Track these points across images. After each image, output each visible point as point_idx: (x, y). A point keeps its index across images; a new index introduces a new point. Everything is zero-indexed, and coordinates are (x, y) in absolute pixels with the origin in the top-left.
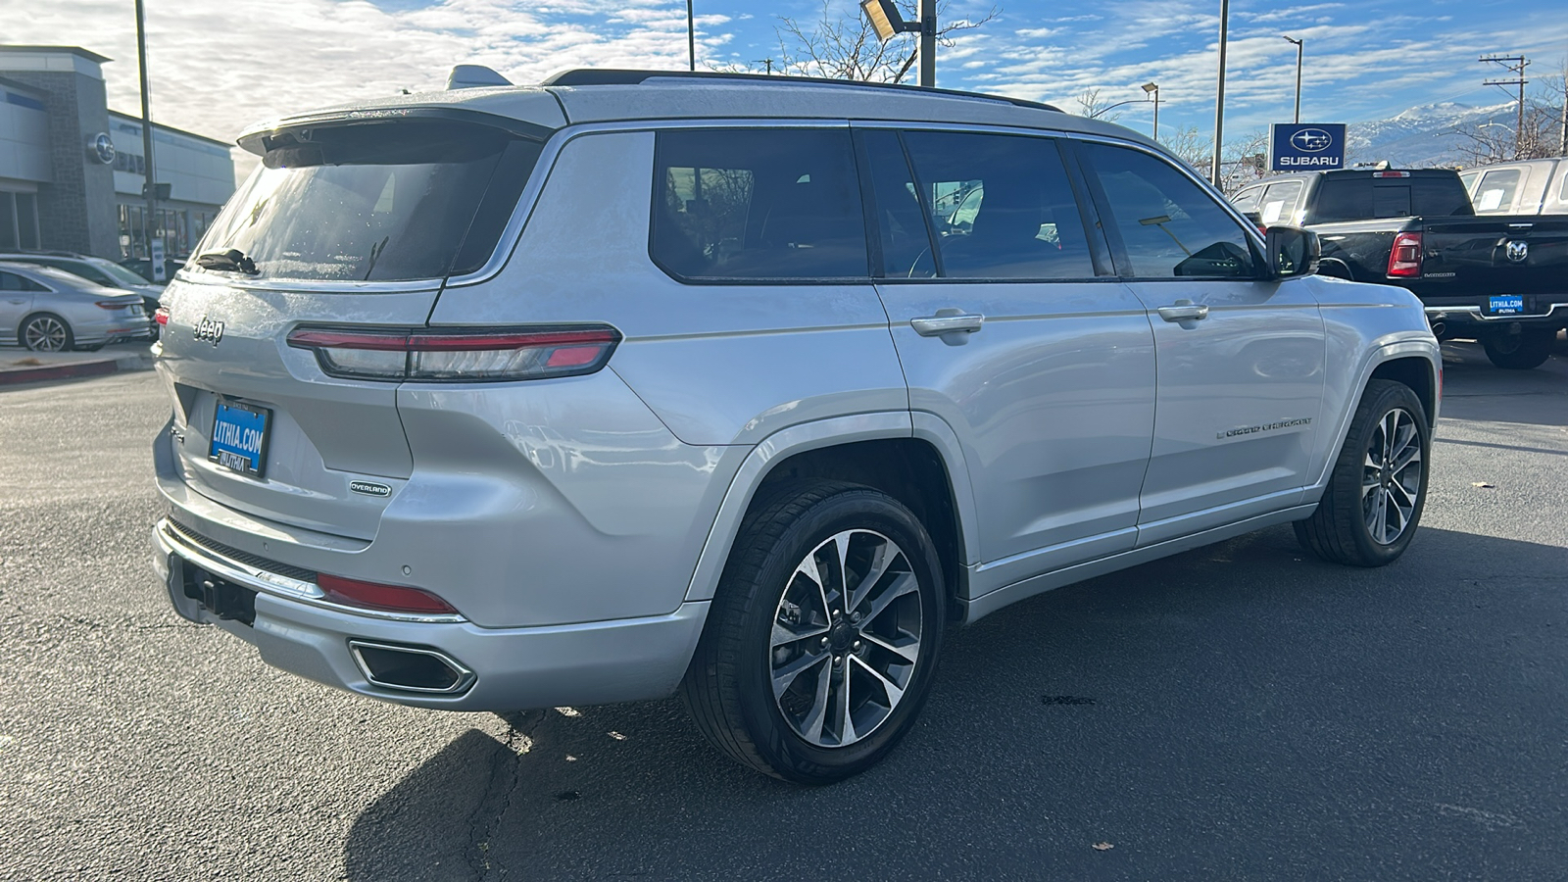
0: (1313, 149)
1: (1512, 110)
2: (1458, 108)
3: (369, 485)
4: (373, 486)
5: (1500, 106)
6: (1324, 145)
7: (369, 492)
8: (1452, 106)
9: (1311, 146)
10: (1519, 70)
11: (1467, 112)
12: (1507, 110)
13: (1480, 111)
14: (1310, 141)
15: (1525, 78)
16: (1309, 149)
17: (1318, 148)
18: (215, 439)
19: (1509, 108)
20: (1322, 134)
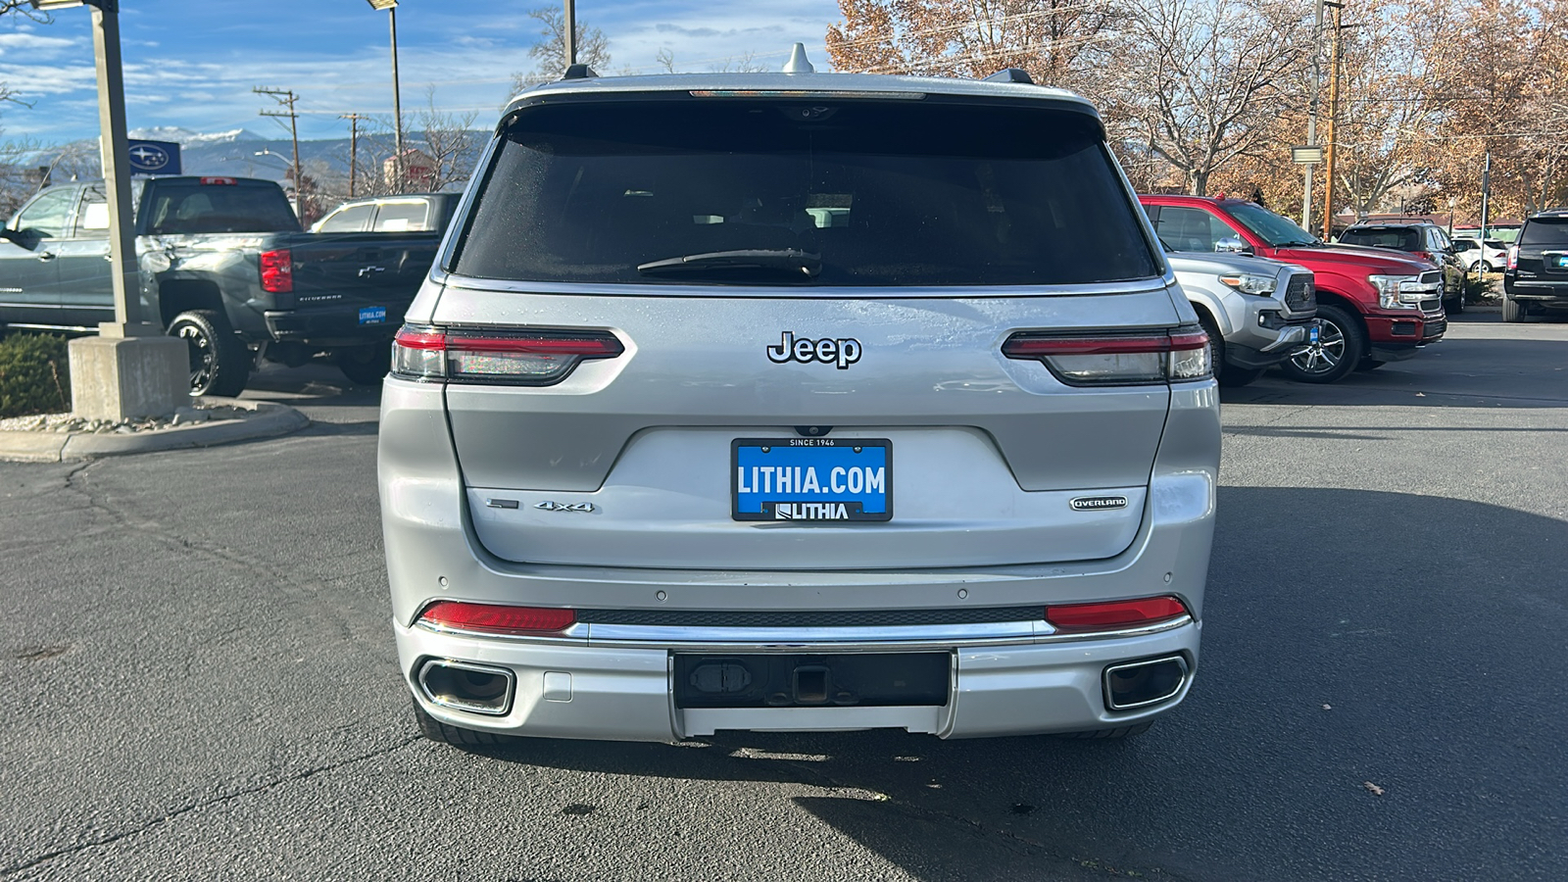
0: (150, 165)
1: (233, 139)
2: (182, 133)
3: (1100, 499)
4: (1105, 499)
5: (221, 135)
6: (161, 163)
7: (1101, 507)
8: (176, 131)
9: (148, 162)
10: (289, 104)
11: (192, 138)
12: (228, 139)
13: (204, 138)
14: (146, 158)
15: (296, 112)
16: (146, 165)
17: (154, 165)
18: (742, 489)
19: (230, 137)
20: (157, 151)
